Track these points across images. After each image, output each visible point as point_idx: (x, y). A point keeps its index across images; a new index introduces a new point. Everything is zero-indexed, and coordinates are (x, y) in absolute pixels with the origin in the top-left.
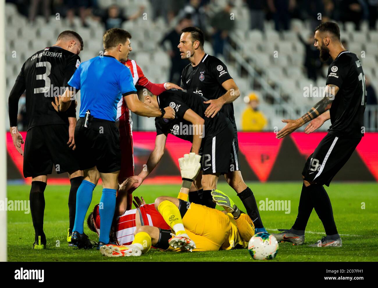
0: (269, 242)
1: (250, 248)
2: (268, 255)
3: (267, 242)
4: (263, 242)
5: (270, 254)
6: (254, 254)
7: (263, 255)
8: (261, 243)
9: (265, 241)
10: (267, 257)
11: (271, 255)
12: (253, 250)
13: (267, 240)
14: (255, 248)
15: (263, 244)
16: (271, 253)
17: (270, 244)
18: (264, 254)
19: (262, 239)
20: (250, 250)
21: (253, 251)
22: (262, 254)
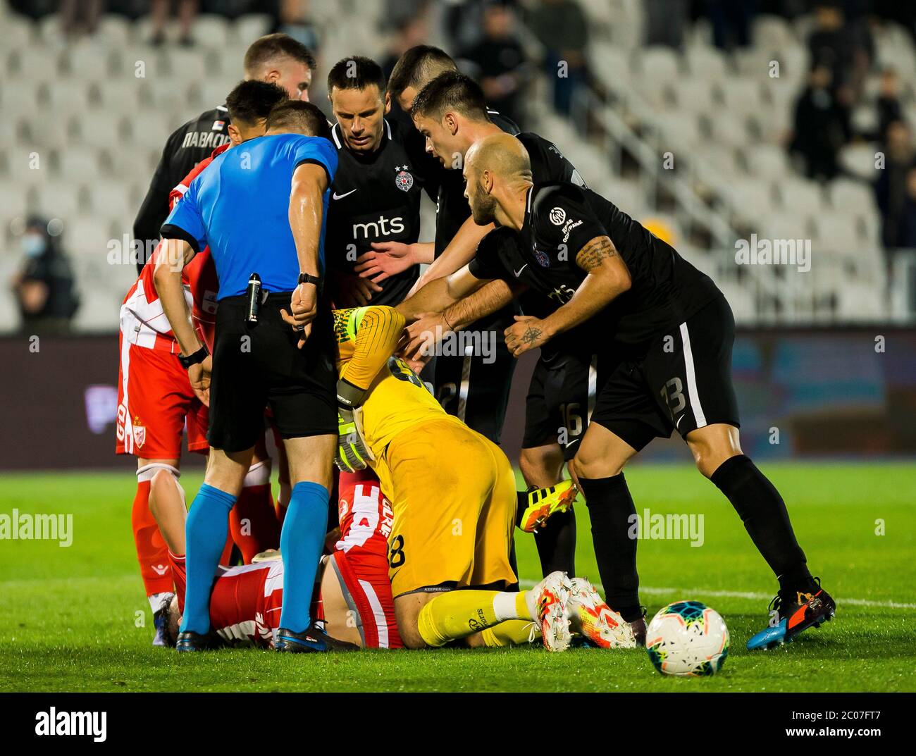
0: (702, 628)
1: (651, 644)
2: (699, 663)
3: (697, 626)
4: (688, 628)
5: (706, 661)
6: (663, 660)
7: (688, 663)
8: (680, 631)
9: (693, 624)
10: (698, 668)
11: (708, 664)
12: (660, 650)
13: (697, 622)
14: (664, 644)
15: (685, 633)
16: (711, 658)
17: (706, 632)
18: (691, 660)
19: (682, 618)
20: (651, 649)
21: (659, 654)
22: (684, 661)
